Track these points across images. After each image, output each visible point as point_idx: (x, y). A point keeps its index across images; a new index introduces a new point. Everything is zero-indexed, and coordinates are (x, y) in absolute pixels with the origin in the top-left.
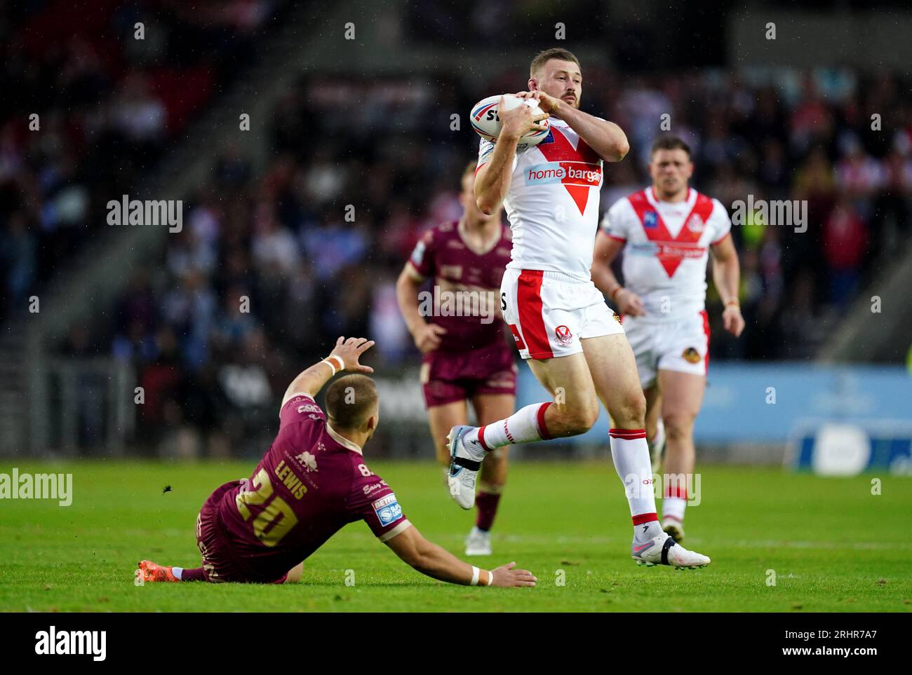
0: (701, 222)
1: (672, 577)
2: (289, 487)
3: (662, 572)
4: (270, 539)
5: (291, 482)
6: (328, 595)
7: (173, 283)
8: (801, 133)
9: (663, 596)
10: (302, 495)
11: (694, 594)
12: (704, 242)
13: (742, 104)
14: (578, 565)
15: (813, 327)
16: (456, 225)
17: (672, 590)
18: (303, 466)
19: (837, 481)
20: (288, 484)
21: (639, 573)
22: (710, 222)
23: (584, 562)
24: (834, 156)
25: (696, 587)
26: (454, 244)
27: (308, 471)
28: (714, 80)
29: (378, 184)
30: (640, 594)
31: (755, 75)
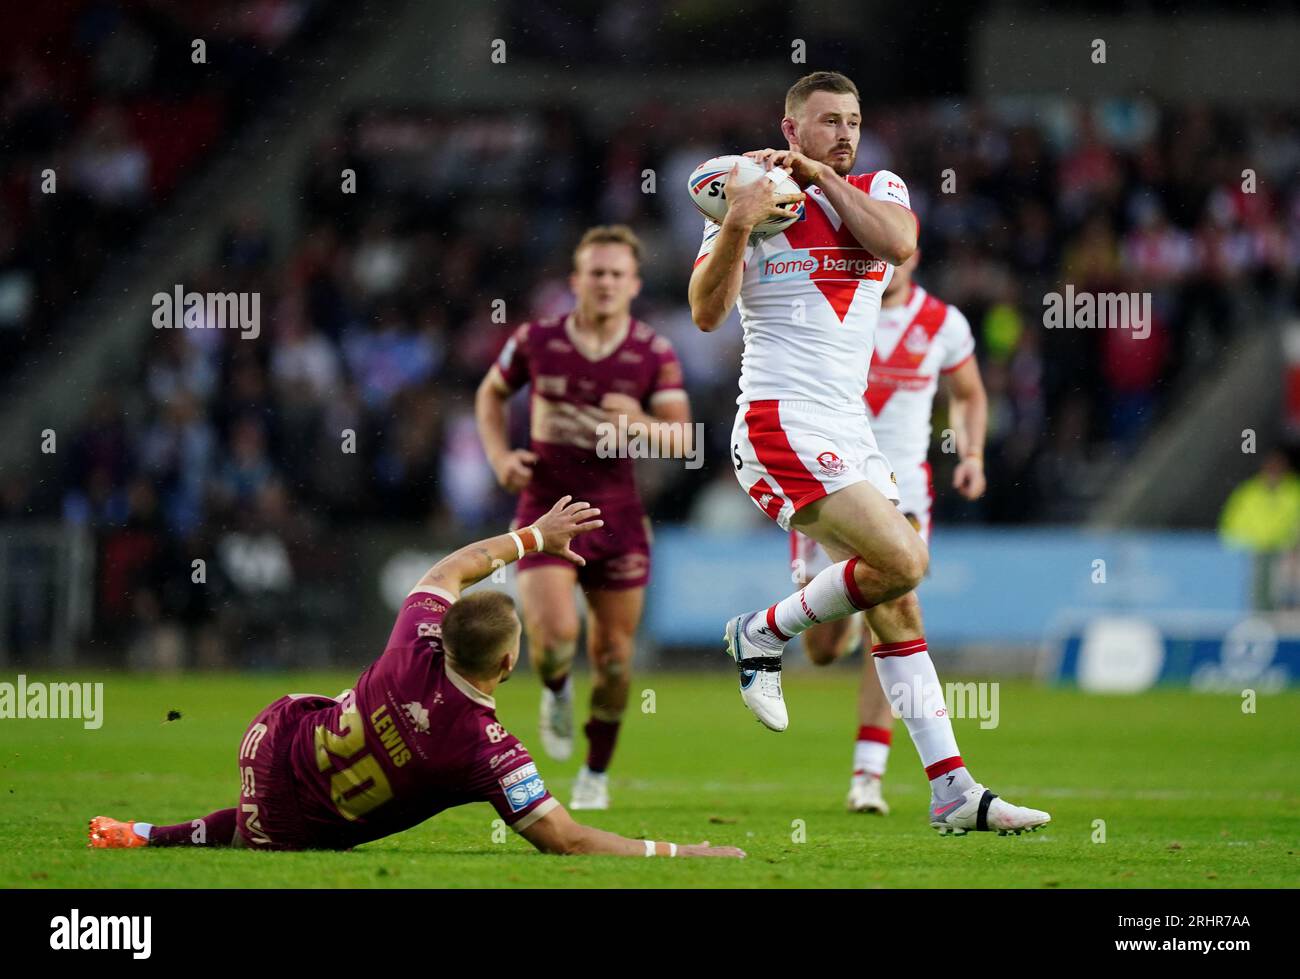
0: (926, 337)
1: (870, 841)
2: (388, 745)
3: (857, 833)
4: (350, 810)
5: (390, 738)
6: (369, 868)
7: (154, 413)
8: (1074, 193)
9: (856, 869)
10: (403, 762)
11: (901, 864)
12: (930, 367)
13: (990, 151)
14: (733, 823)
15: (1084, 476)
16: (563, 319)
17: (869, 860)
18: (411, 720)
19: (1114, 701)
20: (386, 741)
21: (823, 834)
22: (938, 339)
23: (742, 819)
24: (1122, 226)
25: (904, 856)
26: (557, 345)
27: (416, 730)
28: (951, 116)
29: (457, 268)
30: (823, 866)
31: (1009, 109)
